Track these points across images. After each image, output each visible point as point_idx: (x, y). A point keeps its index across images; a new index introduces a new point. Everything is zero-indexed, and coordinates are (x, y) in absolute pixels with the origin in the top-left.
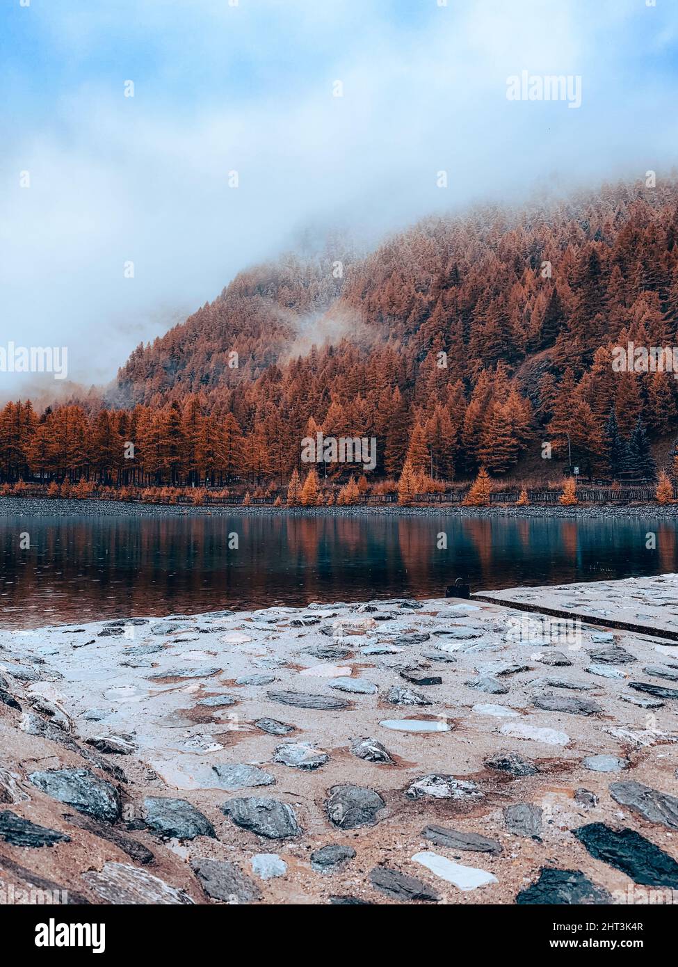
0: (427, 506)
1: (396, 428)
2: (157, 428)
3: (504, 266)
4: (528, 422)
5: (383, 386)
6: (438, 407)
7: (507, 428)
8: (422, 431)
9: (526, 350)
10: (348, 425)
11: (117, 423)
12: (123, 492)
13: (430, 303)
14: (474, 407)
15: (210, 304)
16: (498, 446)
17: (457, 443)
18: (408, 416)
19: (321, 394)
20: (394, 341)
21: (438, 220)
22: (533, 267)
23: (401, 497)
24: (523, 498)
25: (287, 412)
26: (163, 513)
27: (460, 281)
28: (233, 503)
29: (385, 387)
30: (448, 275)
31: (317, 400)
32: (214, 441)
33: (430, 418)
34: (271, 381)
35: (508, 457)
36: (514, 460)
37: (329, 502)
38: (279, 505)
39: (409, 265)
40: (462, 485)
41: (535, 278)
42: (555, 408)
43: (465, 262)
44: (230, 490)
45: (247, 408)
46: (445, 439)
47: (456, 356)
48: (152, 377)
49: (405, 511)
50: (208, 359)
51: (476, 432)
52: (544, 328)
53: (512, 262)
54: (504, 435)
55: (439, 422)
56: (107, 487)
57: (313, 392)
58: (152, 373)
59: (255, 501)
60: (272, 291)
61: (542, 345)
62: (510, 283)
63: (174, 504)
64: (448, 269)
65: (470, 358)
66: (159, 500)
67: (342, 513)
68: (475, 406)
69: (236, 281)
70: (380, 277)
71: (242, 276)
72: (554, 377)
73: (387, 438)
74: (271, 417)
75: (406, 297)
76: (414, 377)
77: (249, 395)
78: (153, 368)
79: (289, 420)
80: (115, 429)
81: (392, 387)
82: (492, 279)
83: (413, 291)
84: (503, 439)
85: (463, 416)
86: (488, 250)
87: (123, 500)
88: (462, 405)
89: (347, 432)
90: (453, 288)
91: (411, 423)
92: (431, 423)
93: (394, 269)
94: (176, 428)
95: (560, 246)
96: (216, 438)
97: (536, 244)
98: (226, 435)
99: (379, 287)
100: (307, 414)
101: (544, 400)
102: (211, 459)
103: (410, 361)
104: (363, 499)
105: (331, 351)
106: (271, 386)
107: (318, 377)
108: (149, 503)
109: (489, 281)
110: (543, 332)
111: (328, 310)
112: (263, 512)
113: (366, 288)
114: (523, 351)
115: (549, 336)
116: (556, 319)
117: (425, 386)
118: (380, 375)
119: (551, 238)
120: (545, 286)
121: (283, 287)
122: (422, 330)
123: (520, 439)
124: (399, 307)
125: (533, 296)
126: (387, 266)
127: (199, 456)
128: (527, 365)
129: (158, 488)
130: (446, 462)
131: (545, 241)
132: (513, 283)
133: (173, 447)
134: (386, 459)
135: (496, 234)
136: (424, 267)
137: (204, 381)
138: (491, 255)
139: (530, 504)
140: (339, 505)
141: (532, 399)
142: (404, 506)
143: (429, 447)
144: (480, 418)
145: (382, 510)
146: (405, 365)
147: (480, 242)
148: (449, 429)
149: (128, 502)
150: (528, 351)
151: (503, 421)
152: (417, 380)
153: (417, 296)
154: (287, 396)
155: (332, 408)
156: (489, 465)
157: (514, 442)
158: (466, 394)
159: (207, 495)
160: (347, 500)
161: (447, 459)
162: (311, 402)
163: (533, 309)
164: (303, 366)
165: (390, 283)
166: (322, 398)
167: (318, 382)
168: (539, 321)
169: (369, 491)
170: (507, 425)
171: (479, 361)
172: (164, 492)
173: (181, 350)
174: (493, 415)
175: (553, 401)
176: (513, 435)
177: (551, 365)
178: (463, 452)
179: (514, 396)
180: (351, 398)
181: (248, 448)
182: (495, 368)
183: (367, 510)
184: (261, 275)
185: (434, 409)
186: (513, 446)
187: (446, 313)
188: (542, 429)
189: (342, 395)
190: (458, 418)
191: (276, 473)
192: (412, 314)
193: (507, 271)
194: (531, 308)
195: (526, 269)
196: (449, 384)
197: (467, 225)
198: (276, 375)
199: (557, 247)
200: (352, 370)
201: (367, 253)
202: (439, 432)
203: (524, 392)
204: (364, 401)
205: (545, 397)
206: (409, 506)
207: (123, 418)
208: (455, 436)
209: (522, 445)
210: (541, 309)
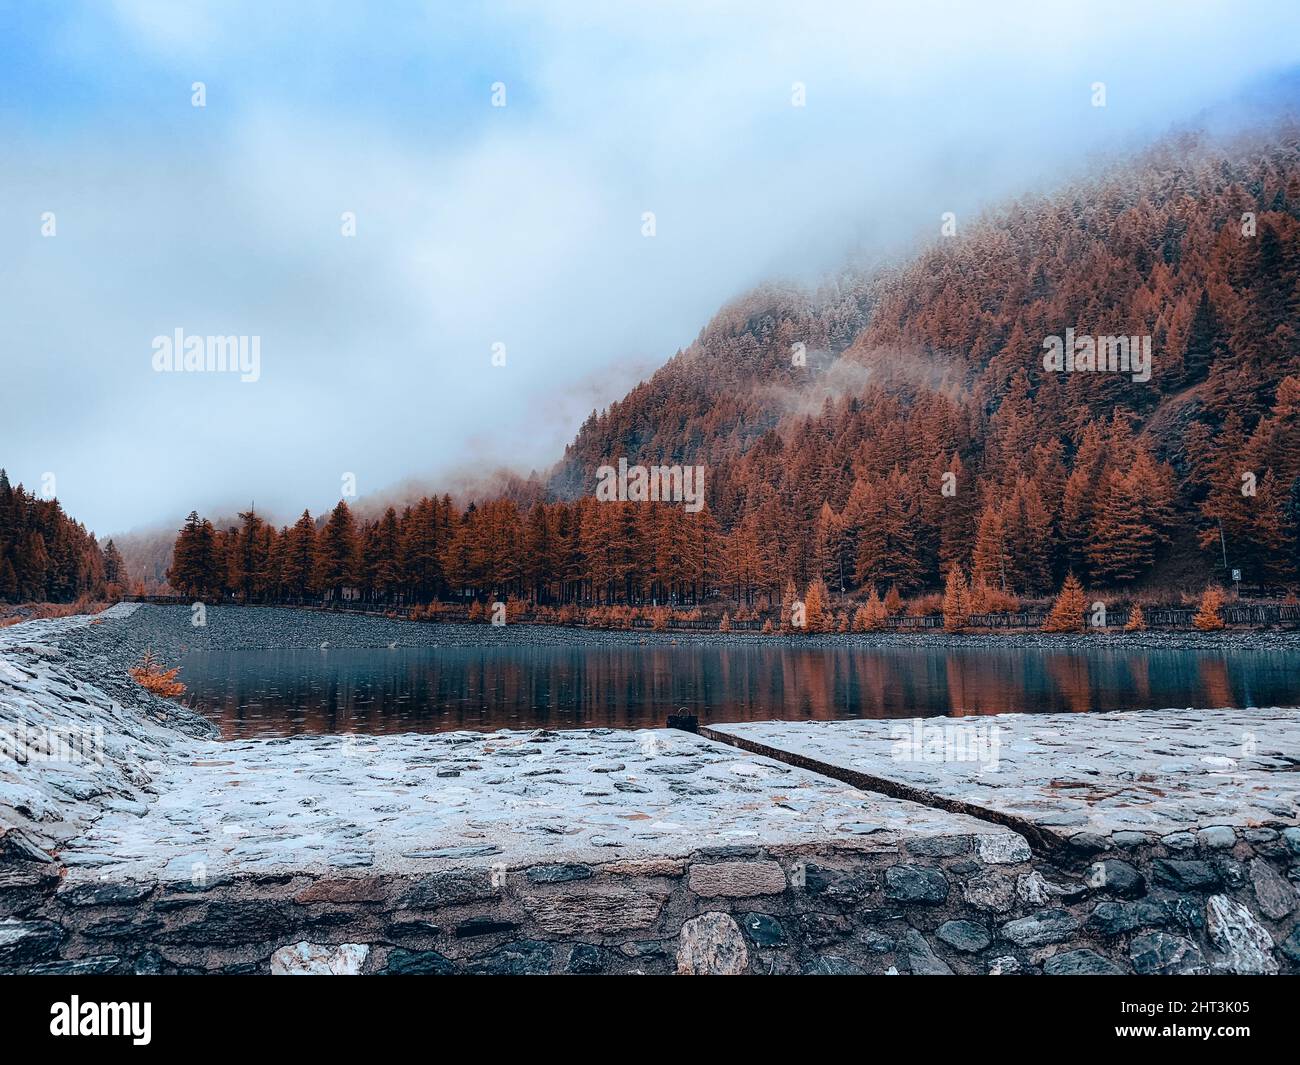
0: (987, 634)
1: (956, 514)
2: (606, 525)
3: (1119, 263)
4: (1169, 499)
5: (934, 453)
6: (1020, 481)
7: (1134, 509)
8: (996, 518)
9: (1162, 388)
10: (880, 513)
11: (558, 520)
12: (563, 614)
13: (1005, 327)
14: (1078, 480)
15: (683, 352)
16: (1120, 538)
17: (1053, 535)
18: (973, 496)
19: (840, 469)
20: (950, 386)
21: (1013, 205)
22: (1168, 261)
23: (947, 620)
24: (1135, 618)
25: (790, 496)
26: (614, 641)
27: (1051, 292)
28: (706, 628)
29: (937, 454)
30: (1030, 284)
31: (834, 478)
32: (681, 541)
33: (1009, 498)
34: (768, 453)
35: (1138, 555)
36: (1148, 559)
37: (841, 627)
38: (768, 632)
39: (971, 272)
40: (1046, 600)
41: (1171, 277)
42: (1212, 477)
43: (1057, 262)
44: (704, 610)
45: (734, 492)
46: (1034, 530)
47: (1049, 402)
48: (608, 456)
49: (955, 641)
50: (682, 427)
51: (1083, 518)
52: (1190, 352)
53: (1132, 256)
54: (1131, 521)
55: (1022, 504)
56: (544, 608)
57: (828, 467)
58: (609, 450)
59: (737, 626)
60: (768, 326)
61: (1187, 380)
62: (1131, 288)
63: (628, 630)
64: (1030, 275)
65: (1070, 404)
66: (609, 624)
67: (860, 643)
68: (1080, 478)
69: (718, 317)
70: (926, 295)
71: (727, 311)
72: (1209, 428)
73: (943, 531)
74: (767, 505)
75: (966, 320)
76: (982, 438)
77: (737, 474)
78: (610, 445)
79: (792, 508)
80: (553, 528)
81: (948, 453)
82: (1101, 284)
83: (977, 310)
84: (1128, 527)
85: (1062, 494)
86: (1094, 240)
87: (562, 624)
88: (1059, 477)
89: (879, 523)
90: (1039, 302)
91: (979, 507)
92: (1011, 504)
93: (948, 279)
94: (631, 524)
95: (1214, 225)
96: (684, 537)
97: (1173, 225)
98: (699, 533)
99: (926, 307)
100: (820, 497)
101: (1195, 465)
102: (676, 566)
103: (974, 414)
104: (892, 623)
105: (854, 405)
106: (767, 460)
107: (835, 445)
108: (596, 628)
109: (1095, 287)
110: (1188, 360)
111: (849, 346)
112: (746, 642)
113: (905, 311)
114: (1157, 391)
115: (1200, 364)
116: (1210, 337)
117: (1001, 450)
118: (928, 436)
119: (1197, 213)
120: (1189, 289)
121: (783, 320)
122: (993, 366)
123: (1158, 526)
124: (956, 335)
125: (1169, 306)
126: (937, 277)
127: (660, 564)
128: (1164, 412)
129: (608, 608)
130: (1036, 566)
131: (1188, 219)
132: (1136, 288)
133: (628, 551)
134: (943, 561)
135: (1105, 216)
136: (993, 275)
137: (675, 457)
138: (1098, 248)
139: (1147, 630)
140: (855, 632)
141: (1174, 463)
142: (954, 634)
143: (1009, 542)
144: (1088, 496)
145: (919, 639)
146: (967, 420)
147: (1080, 231)
148: (1039, 517)
149: (570, 627)
150: (1165, 389)
151: (1126, 500)
152: (987, 442)
153: (984, 317)
154: (790, 474)
155: (855, 488)
156: (1107, 569)
157: (1147, 530)
158: (1065, 461)
159: (673, 618)
160: (867, 624)
161: (1040, 560)
162: (825, 480)
163: (1170, 325)
164: (814, 430)
165: (941, 302)
166: (840, 474)
167: (835, 451)
168: (1180, 342)
169: (901, 612)
170: (1134, 505)
171: (1084, 408)
172: (615, 613)
173: (646, 418)
174: (1109, 490)
175: (1208, 466)
176: (1146, 519)
177: (1204, 409)
178: (1063, 549)
179: (1144, 460)
180: (885, 472)
181: (731, 549)
182: (1110, 419)
183: (897, 639)
184: (754, 307)
185: (1013, 484)
186: (1146, 538)
187: (1029, 339)
188: (1194, 510)
189: (872, 469)
190: (1054, 498)
191: (773, 585)
192: (977, 345)
193: (1125, 270)
194: (1167, 324)
195: (1157, 264)
196: (1039, 446)
197: (1058, 208)
198: (773, 444)
199: (1209, 227)
200: (886, 431)
201: (907, 261)
202: (1023, 519)
203: (1161, 453)
204: (905, 477)
205: (1196, 460)
206: (960, 633)
207: (565, 514)
208: (1050, 526)
209: (1161, 536)
210: (1182, 325)
